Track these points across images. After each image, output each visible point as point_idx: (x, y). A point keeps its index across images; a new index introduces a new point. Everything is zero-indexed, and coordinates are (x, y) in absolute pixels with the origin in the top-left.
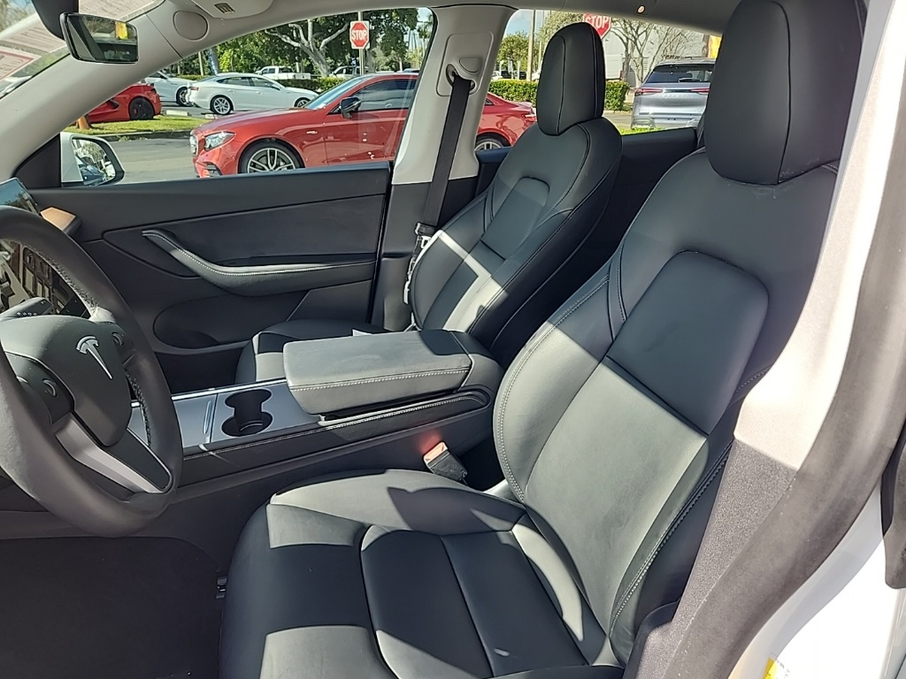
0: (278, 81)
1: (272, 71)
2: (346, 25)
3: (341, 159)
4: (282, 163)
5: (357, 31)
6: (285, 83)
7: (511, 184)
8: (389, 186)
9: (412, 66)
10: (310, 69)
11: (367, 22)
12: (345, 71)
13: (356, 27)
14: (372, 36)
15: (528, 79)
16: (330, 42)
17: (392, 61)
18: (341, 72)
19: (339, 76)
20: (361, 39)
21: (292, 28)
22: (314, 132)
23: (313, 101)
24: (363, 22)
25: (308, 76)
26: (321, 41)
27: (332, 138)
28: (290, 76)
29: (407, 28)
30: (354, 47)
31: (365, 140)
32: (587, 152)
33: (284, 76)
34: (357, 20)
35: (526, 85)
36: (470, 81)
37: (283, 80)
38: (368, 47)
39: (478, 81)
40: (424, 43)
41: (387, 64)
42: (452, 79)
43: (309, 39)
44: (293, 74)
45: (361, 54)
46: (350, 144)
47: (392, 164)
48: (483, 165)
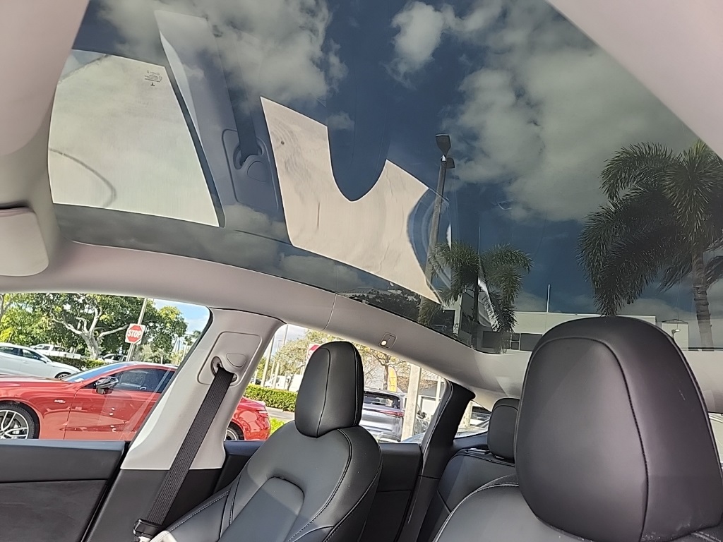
0: (48, 357)
1: (47, 348)
2: (126, 326)
3: (82, 429)
4: (16, 426)
5: (133, 331)
6: (54, 359)
7: (260, 481)
8: (117, 469)
9: (172, 362)
10: (81, 352)
11: (144, 326)
12: (113, 358)
13: (134, 328)
14: (145, 336)
15: (262, 385)
16: (108, 335)
17: (156, 356)
18: (110, 357)
19: (107, 361)
20: (135, 336)
21: (78, 321)
22: (62, 401)
23: (73, 375)
24: (141, 326)
25: (78, 357)
26: (100, 333)
27: (80, 409)
28: (62, 354)
29: (176, 335)
30: (127, 341)
31: (111, 414)
32: (350, 457)
33: (56, 354)
34: (137, 323)
35: (260, 389)
36: (233, 374)
37: (54, 357)
38: (140, 343)
39: (241, 375)
40: (187, 348)
41: (151, 358)
42: (216, 369)
43: (91, 330)
44: (65, 353)
45: (132, 347)
46: (95, 415)
47: (127, 445)
48: (230, 457)
